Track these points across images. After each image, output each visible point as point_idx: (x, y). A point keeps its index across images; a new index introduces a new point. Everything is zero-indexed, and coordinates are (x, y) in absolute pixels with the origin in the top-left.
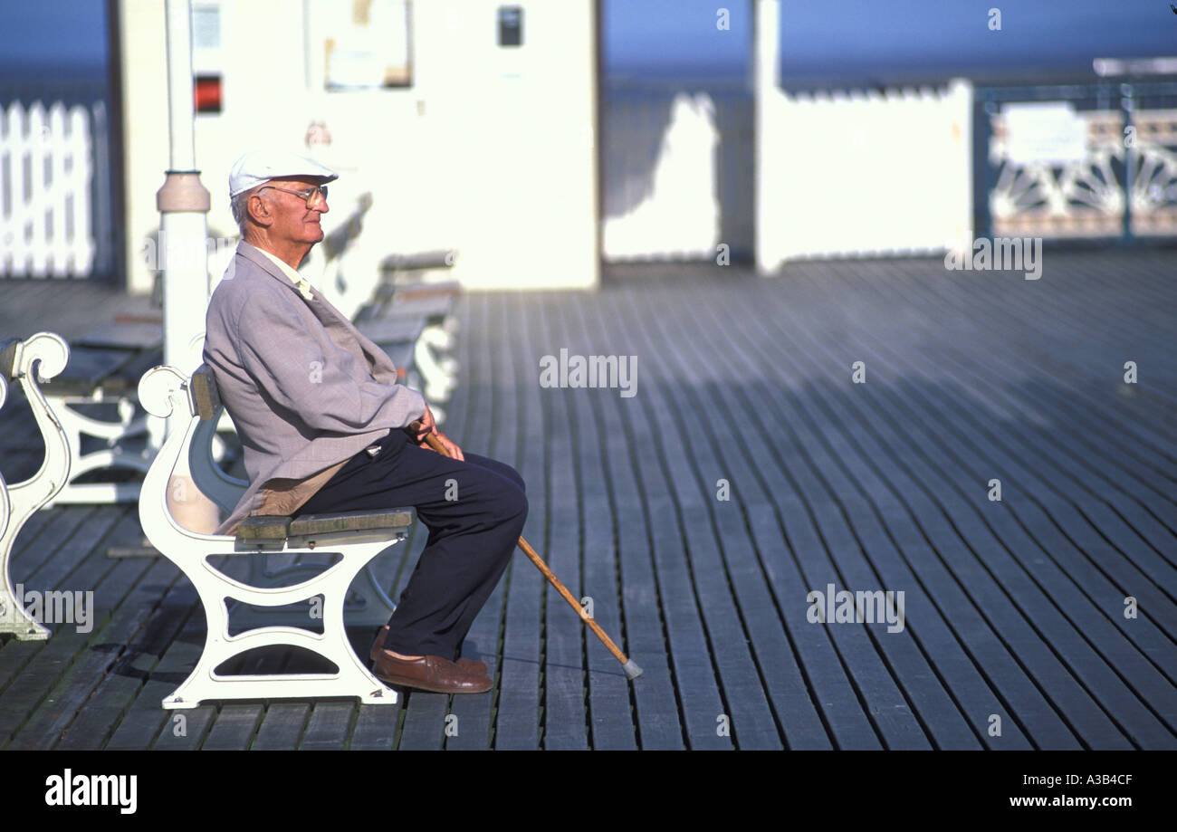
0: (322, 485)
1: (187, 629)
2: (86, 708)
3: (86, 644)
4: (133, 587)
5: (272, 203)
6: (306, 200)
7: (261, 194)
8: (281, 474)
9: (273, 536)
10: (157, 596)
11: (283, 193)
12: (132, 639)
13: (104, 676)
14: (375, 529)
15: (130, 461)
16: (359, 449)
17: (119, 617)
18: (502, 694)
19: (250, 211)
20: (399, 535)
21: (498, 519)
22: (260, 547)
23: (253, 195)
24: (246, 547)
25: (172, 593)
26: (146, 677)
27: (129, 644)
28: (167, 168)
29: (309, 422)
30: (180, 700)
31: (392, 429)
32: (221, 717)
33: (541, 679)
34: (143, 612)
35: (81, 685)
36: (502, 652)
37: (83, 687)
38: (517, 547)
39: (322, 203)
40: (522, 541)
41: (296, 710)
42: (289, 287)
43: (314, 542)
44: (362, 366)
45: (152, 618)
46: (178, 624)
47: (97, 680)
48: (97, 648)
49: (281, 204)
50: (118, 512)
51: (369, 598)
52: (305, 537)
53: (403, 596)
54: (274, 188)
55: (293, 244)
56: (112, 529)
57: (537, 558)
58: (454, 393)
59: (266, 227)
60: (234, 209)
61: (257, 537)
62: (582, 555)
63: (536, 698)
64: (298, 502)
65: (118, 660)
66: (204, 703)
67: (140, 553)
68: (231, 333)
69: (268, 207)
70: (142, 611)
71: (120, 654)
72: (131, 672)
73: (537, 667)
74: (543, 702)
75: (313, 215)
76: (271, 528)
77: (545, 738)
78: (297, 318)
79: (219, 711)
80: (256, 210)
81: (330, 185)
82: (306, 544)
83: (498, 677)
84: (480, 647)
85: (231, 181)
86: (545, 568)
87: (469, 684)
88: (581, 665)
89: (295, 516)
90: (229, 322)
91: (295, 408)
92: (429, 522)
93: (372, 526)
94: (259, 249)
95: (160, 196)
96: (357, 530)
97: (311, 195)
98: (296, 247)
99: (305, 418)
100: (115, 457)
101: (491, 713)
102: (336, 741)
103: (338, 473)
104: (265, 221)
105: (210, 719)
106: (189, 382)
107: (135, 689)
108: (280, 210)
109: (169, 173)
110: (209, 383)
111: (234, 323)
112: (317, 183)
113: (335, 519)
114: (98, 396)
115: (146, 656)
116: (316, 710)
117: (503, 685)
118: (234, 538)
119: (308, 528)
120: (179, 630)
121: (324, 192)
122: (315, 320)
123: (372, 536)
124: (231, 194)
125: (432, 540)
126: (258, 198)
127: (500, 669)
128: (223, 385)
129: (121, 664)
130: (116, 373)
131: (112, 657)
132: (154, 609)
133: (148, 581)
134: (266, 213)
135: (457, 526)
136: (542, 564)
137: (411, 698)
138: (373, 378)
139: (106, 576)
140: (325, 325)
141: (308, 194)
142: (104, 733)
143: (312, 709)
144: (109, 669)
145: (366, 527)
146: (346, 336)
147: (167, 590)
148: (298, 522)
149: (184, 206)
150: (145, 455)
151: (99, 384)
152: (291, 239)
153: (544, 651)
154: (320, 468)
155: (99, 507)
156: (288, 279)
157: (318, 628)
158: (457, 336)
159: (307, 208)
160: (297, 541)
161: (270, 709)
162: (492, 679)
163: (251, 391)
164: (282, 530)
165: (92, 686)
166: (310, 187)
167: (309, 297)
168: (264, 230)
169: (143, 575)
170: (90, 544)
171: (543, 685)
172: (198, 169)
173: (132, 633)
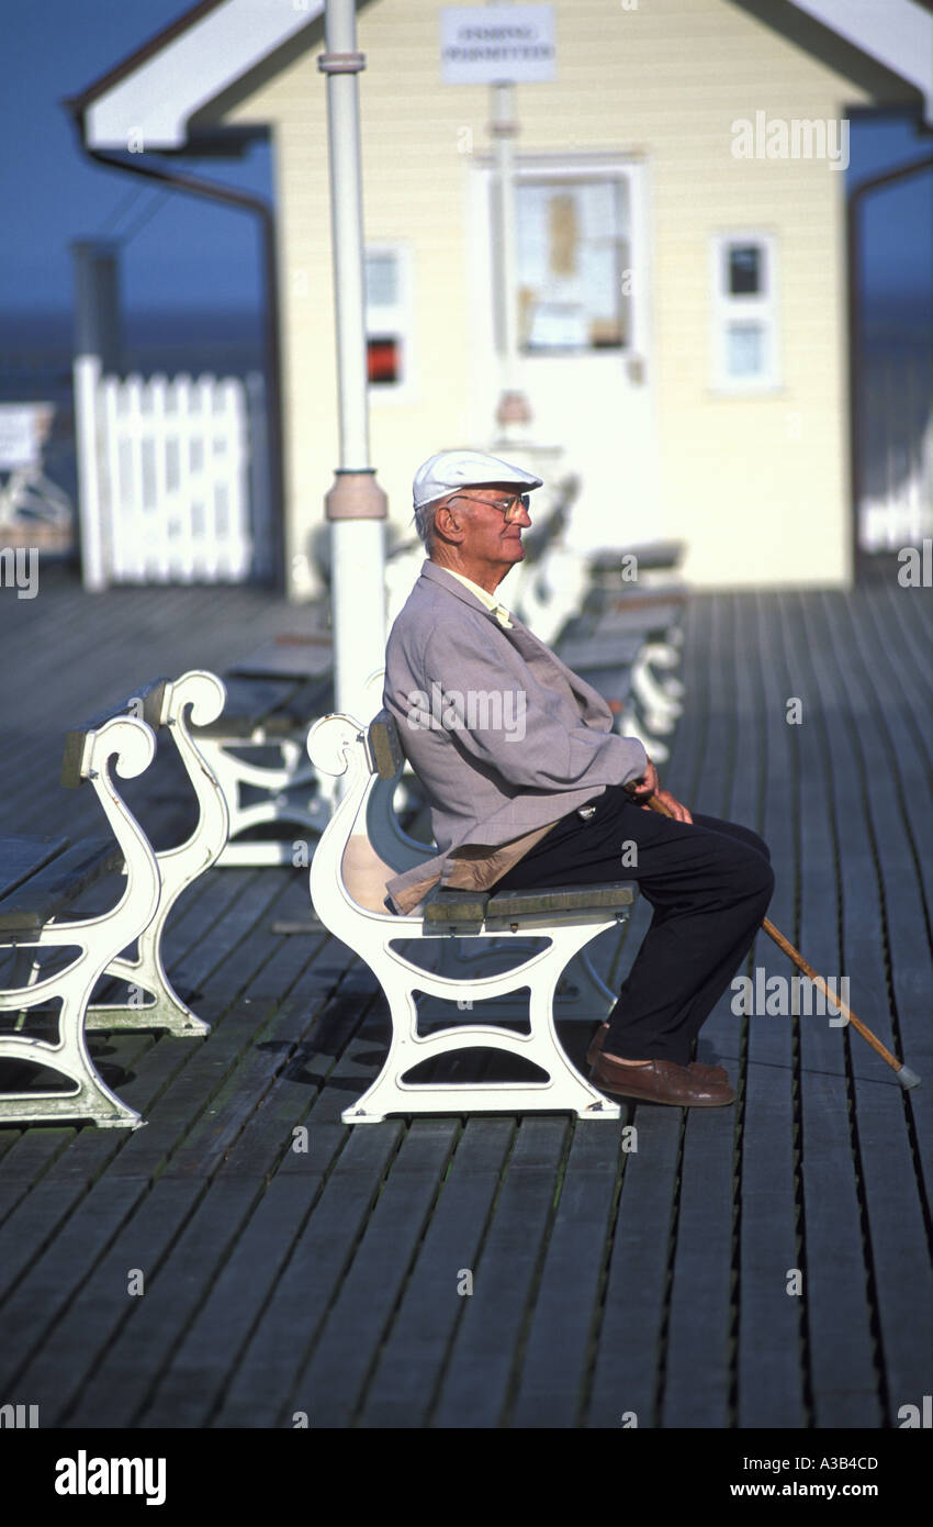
0: (525, 853)
1: (367, 1023)
2: (253, 1122)
3: (250, 1042)
4: (304, 970)
5: (465, 516)
6: (504, 511)
7: (451, 505)
8: (475, 840)
9: (468, 917)
10: (332, 982)
11: (478, 504)
12: (304, 1036)
13: (273, 1082)
14: (590, 908)
15: (296, 815)
16: (568, 810)
17: (288, 1007)
18: (747, 1108)
19: (437, 524)
20: (618, 916)
21: (739, 896)
22: (453, 930)
23: (441, 507)
24: (436, 930)
25: (348, 978)
26: (321, 1083)
27: (301, 1041)
28: (336, 466)
29: (508, 777)
30: (362, 1113)
31: (608, 787)
32: (411, 1134)
33: (795, 1087)
34: (317, 1001)
35: (248, 1092)
36: (745, 1053)
37: (250, 1095)
38: (761, 929)
39: (523, 516)
40: (767, 922)
41: (500, 1126)
42: (482, 613)
43: (516, 925)
44: (571, 710)
45: (328, 1007)
46: (357, 1017)
47: (265, 1087)
48: (264, 1046)
49: (475, 517)
50: (284, 876)
51: (584, 987)
52: (505, 918)
53: (625, 988)
54: (466, 498)
55: (489, 565)
56: (277, 898)
57: (786, 943)
58: (678, 722)
59: (457, 544)
60: (418, 523)
61: (449, 919)
62: (841, 930)
63: (789, 1113)
64: (496, 873)
65: (289, 1061)
66: (391, 1117)
67: (311, 927)
68: (414, 669)
69: (459, 521)
70: (314, 1000)
71: (291, 1053)
72: (304, 1077)
73: (790, 1073)
74: (798, 1118)
75: (512, 530)
76: (466, 907)
77: (802, 1165)
78: (494, 652)
79: (408, 1125)
80: (445, 524)
81: (531, 494)
82: (508, 926)
83: (742, 1085)
84: (719, 1047)
85: (416, 489)
86: (796, 956)
87: (708, 1096)
88: (843, 1070)
89: (493, 892)
90: (413, 658)
91: (492, 759)
92: (654, 899)
93: (587, 905)
94: (447, 570)
95: (329, 500)
96: (568, 910)
97: (510, 506)
98: (493, 568)
99: (504, 773)
100: (280, 810)
101: (735, 1132)
102: (548, 1166)
103: (544, 838)
104: (454, 537)
105: (397, 1138)
106: (366, 734)
107: (310, 1098)
108: (474, 524)
109: (340, 473)
110: (390, 733)
111: (420, 660)
112: (517, 492)
113: (542, 896)
114: (258, 738)
115: (320, 1056)
116: (523, 1126)
117: (749, 1096)
118: (422, 920)
119: (509, 908)
120: (360, 1023)
121: (526, 503)
122: (515, 654)
123: (585, 917)
124: (414, 505)
125: (658, 920)
126: (448, 510)
127: (744, 1075)
128: (408, 736)
129: (292, 1066)
130: (279, 710)
131: (281, 1057)
132: (329, 998)
133: (320, 964)
134: (457, 528)
135: (689, 904)
136: (792, 950)
137: (637, 1112)
138: (585, 724)
139: (272, 955)
140: (527, 660)
141: (506, 505)
142: (275, 1153)
143: (519, 1124)
144: (279, 1072)
145: (579, 906)
146: (552, 673)
147: (343, 974)
148: (497, 901)
149: (358, 512)
150: (314, 807)
151: (259, 723)
152: (485, 559)
153: (797, 1052)
154: (523, 832)
155: (262, 870)
156: (482, 605)
157: (523, 1027)
158: (681, 651)
159: (505, 522)
160: (498, 923)
161: (468, 1125)
162: (735, 1088)
163: (439, 740)
164: (479, 910)
165: (258, 1095)
166: (510, 496)
167: (507, 625)
168: (454, 548)
169: (315, 954)
170: (251, 917)
171: (798, 1096)
172: (373, 466)
173: (304, 1027)
